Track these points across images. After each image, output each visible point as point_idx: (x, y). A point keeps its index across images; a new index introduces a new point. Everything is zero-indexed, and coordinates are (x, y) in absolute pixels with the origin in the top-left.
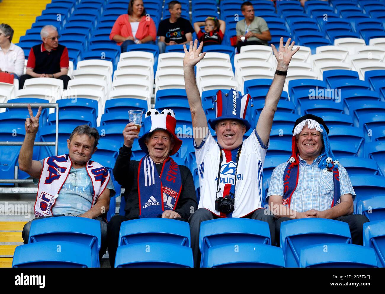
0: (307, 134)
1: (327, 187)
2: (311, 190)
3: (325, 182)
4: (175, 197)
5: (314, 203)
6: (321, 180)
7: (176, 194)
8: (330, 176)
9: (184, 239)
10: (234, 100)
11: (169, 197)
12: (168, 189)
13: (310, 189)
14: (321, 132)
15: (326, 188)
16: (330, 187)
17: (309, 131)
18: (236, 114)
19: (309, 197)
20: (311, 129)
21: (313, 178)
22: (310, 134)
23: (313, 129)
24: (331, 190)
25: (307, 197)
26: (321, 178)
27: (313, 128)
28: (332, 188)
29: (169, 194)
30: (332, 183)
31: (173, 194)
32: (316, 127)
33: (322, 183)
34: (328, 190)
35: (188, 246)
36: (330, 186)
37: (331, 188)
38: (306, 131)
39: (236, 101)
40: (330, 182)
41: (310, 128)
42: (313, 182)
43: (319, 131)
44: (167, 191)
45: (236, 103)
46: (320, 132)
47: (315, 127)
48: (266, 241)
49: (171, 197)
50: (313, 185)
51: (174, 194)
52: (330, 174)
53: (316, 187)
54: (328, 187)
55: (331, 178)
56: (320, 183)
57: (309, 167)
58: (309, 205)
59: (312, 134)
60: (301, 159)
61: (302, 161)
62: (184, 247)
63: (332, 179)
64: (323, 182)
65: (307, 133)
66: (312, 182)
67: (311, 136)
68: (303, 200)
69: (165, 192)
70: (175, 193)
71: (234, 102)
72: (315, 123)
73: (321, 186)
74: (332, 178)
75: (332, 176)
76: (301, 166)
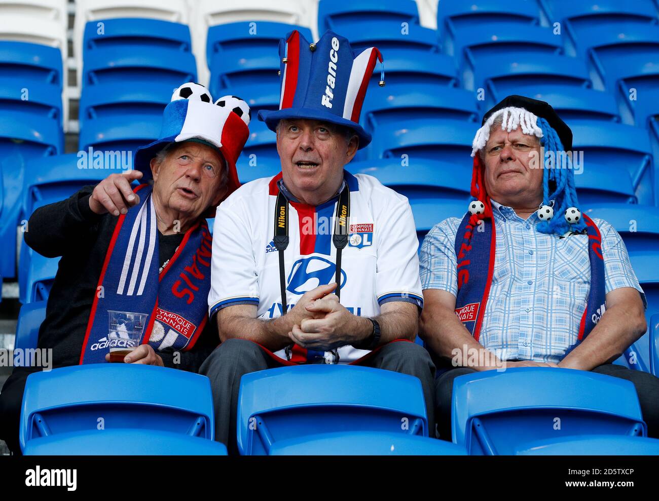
0: (503, 143)
1: (575, 275)
2: (530, 283)
3: (569, 263)
4: (188, 335)
5: (537, 318)
6: (557, 256)
7: (192, 328)
8: (581, 245)
9: (199, 421)
10: (331, 64)
11: (171, 331)
12: (170, 315)
13: (526, 279)
14: (538, 135)
15: (572, 276)
16: (582, 273)
17: (505, 137)
18: (330, 106)
19: (524, 302)
20: (509, 130)
21: (535, 253)
22: (508, 144)
23: (513, 131)
24: (586, 280)
25: (519, 303)
26: (555, 252)
27: (515, 127)
28: (587, 275)
29: (171, 324)
30: (587, 265)
31: (181, 327)
32: (522, 124)
33: (559, 264)
34: (579, 283)
35: (209, 437)
36: (582, 270)
37: (584, 275)
38: (497, 138)
39: (335, 67)
40: (583, 261)
41: (507, 129)
42: (535, 263)
43: (531, 133)
44: (167, 318)
45: (334, 74)
46: (534, 135)
47: (520, 126)
48: (416, 426)
49: (178, 333)
50: (535, 268)
51: (186, 328)
52: (581, 241)
53: (541, 273)
54: (578, 275)
55: (584, 250)
56: (556, 265)
57: (520, 225)
58: (524, 323)
59: (514, 143)
60: (498, 205)
61: (500, 208)
62: (200, 439)
63: (585, 254)
64: (562, 262)
65: (501, 143)
66: (531, 262)
67: (510, 150)
68: (509, 310)
69: (161, 320)
70: (188, 326)
71: (330, 71)
72: (522, 116)
73: (559, 271)
74: (587, 250)
75: (587, 245)
76: (501, 221)
